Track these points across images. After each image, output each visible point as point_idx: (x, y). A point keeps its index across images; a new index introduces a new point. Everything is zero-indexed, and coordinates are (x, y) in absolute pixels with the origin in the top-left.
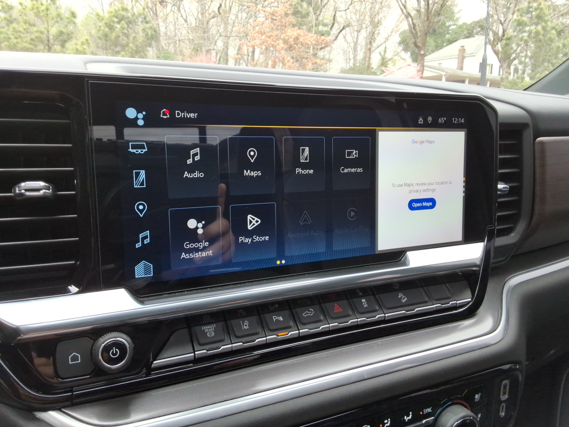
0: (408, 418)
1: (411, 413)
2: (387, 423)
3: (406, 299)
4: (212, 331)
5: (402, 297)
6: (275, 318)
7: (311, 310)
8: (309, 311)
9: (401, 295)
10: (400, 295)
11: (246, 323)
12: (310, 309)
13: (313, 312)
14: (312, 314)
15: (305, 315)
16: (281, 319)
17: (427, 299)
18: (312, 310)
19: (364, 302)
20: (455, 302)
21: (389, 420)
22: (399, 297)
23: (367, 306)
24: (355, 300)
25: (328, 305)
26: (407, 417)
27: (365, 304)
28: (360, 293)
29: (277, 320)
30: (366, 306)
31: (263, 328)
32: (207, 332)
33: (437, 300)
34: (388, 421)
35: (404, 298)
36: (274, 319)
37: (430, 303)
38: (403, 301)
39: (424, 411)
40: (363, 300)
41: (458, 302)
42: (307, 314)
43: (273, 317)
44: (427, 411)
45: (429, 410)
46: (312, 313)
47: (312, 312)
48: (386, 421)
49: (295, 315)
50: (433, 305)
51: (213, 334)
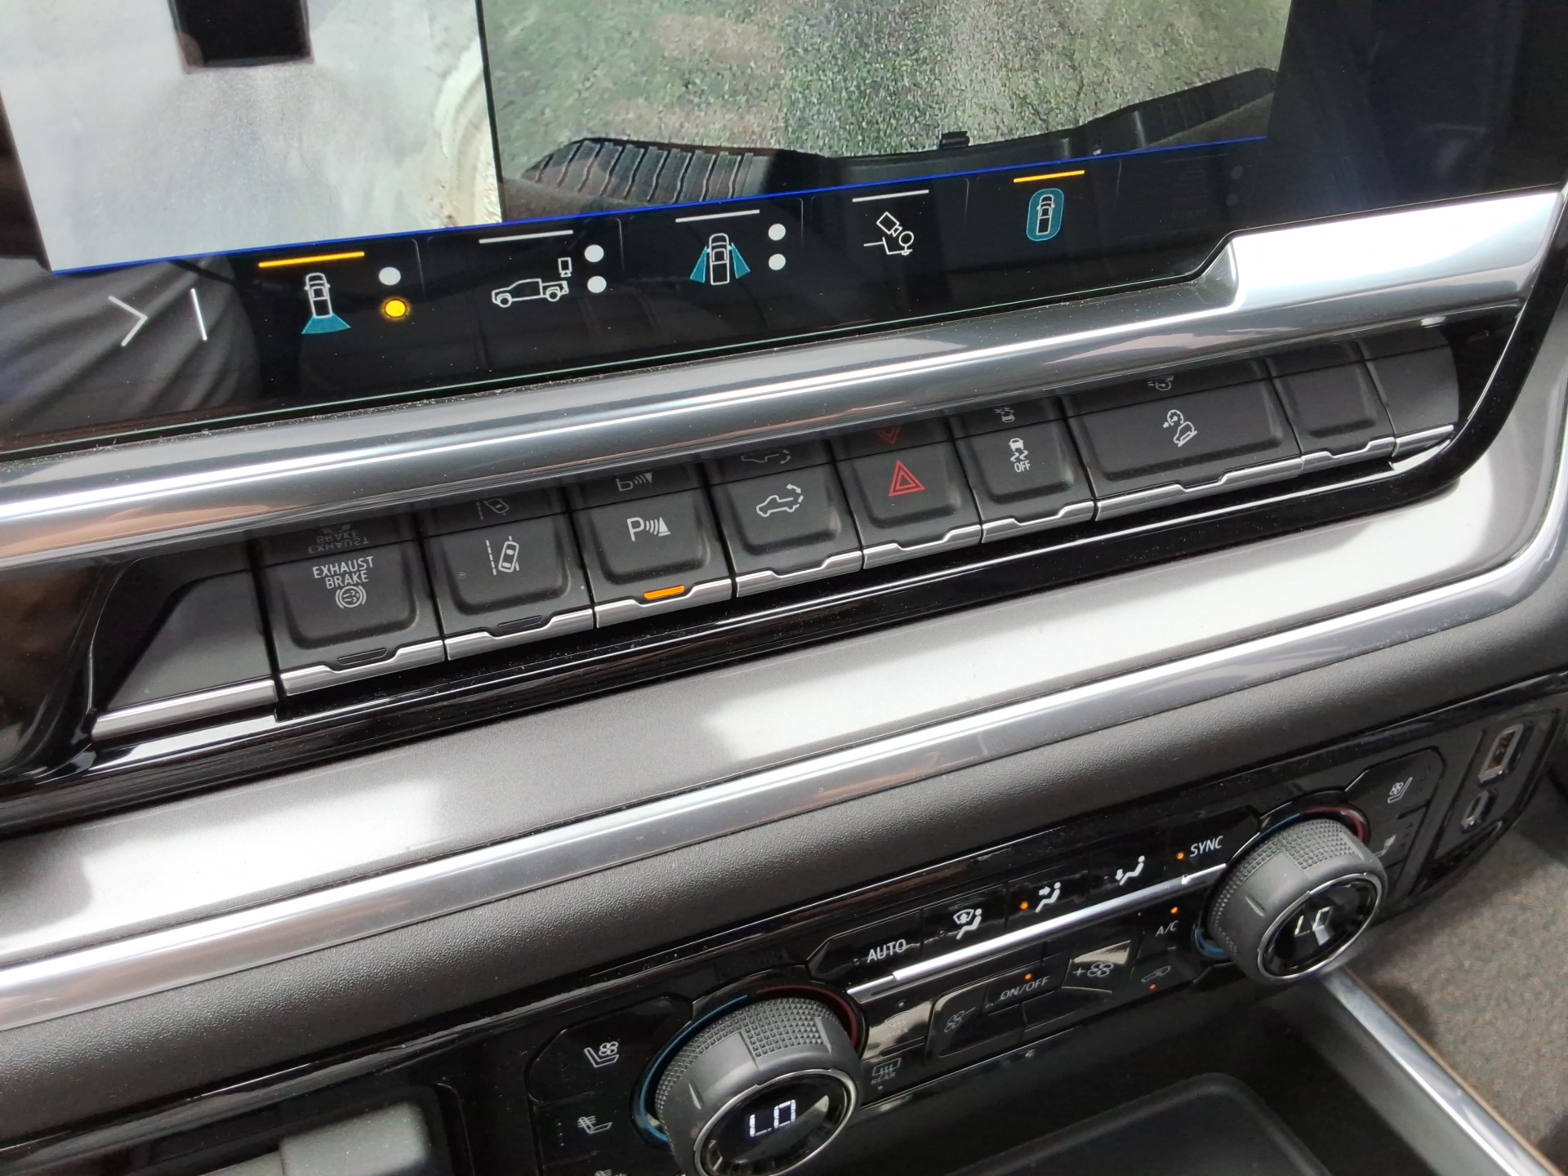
0: (1130, 874)
1: (1142, 859)
2: (1049, 896)
3: (1193, 433)
4: (357, 585)
5: (1177, 424)
6: (636, 525)
7: (794, 490)
8: (785, 493)
9: (1175, 418)
10: (1171, 417)
11: (511, 546)
12: (790, 487)
13: (801, 499)
14: (795, 507)
15: (764, 510)
16: (663, 529)
17: (1277, 432)
18: (798, 490)
19: (1018, 450)
20: (1391, 439)
21: (1057, 885)
22: (1166, 425)
23: (1028, 466)
24: (981, 444)
25: (866, 467)
26: (1124, 873)
27: (1018, 460)
28: (1007, 414)
29: (645, 536)
30: (1022, 467)
31: (580, 573)
32: (335, 589)
33: (1319, 433)
34: (1053, 890)
35: (1187, 429)
36: (632, 531)
37: (1288, 447)
38: (1181, 444)
39: (1192, 849)
40: (1016, 444)
41: (1399, 440)
42: (773, 504)
43: (629, 521)
44: (1202, 848)
45: (1213, 844)
46: (795, 502)
47: (799, 495)
48: (1045, 891)
49: (724, 512)
50: (1301, 455)
51: (362, 597)
